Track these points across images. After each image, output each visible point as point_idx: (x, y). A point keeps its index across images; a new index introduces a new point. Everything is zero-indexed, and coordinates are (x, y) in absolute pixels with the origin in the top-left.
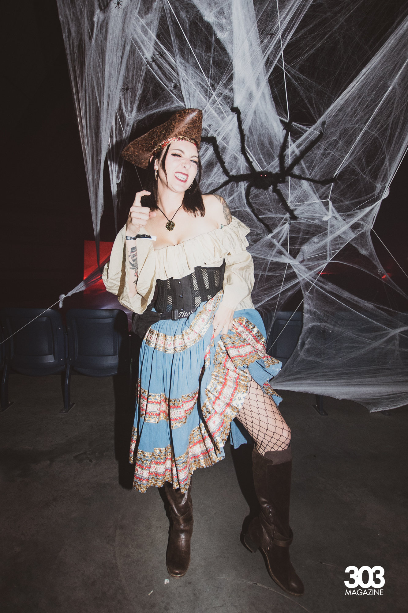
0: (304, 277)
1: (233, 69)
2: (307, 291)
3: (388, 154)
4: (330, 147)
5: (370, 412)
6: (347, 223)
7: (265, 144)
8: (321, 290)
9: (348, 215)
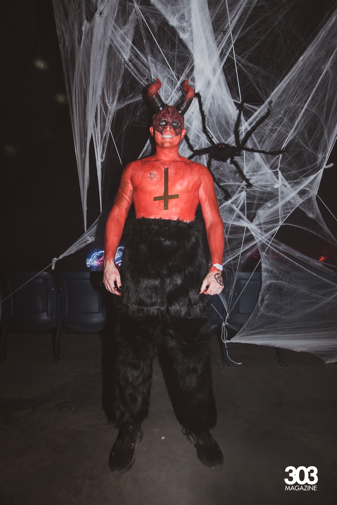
0: (260, 239)
1: (193, 62)
2: (264, 252)
3: (326, 127)
4: (277, 124)
5: (326, 363)
6: (294, 189)
7: (222, 123)
8: (275, 250)
9: (295, 183)
